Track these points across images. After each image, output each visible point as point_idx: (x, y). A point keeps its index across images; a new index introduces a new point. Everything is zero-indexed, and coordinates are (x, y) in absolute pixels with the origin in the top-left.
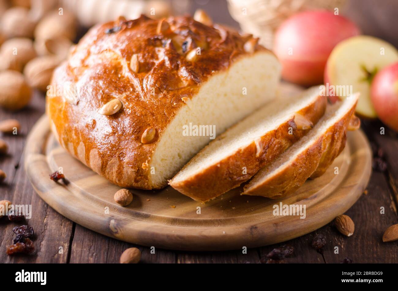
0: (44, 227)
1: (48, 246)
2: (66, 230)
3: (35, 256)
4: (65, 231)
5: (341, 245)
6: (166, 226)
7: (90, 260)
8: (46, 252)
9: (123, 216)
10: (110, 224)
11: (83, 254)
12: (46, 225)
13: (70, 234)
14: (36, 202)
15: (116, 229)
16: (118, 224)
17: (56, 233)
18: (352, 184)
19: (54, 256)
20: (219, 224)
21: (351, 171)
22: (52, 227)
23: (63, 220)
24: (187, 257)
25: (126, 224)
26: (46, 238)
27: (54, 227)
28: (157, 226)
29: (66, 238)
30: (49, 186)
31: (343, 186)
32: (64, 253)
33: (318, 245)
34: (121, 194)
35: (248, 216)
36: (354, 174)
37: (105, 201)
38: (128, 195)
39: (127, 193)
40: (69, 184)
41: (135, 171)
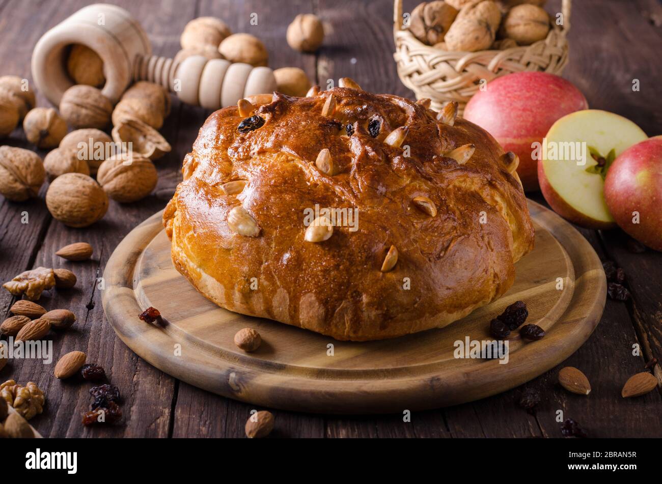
0: (134, 387)
1: (140, 412)
2: (166, 391)
3: (123, 426)
4: (164, 392)
5: (562, 403)
6: (310, 380)
7: (202, 431)
8: (139, 420)
9: (248, 368)
10: (228, 380)
11: (191, 423)
12: (137, 384)
13: (171, 396)
14: (120, 353)
15: (237, 385)
16: (240, 379)
17: (152, 395)
18: (577, 318)
19: (149, 426)
20: (385, 376)
21: (577, 296)
22: (145, 387)
23: (160, 377)
24: (340, 423)
25: (252, 378)
26: (137, 402)
27: (148, 386)
28: (297, 380)
29: (166, 402)
30: (139, 329)
31: (565, 321)
32: (165, 421)
33: (528, 404)
34: (245, 335)
35: (427, 363)
36: (581, 304)
37: (221, 347)
38: (255, 336)
39: (253, 333)
40: (167, 327)
41: (382, 314)
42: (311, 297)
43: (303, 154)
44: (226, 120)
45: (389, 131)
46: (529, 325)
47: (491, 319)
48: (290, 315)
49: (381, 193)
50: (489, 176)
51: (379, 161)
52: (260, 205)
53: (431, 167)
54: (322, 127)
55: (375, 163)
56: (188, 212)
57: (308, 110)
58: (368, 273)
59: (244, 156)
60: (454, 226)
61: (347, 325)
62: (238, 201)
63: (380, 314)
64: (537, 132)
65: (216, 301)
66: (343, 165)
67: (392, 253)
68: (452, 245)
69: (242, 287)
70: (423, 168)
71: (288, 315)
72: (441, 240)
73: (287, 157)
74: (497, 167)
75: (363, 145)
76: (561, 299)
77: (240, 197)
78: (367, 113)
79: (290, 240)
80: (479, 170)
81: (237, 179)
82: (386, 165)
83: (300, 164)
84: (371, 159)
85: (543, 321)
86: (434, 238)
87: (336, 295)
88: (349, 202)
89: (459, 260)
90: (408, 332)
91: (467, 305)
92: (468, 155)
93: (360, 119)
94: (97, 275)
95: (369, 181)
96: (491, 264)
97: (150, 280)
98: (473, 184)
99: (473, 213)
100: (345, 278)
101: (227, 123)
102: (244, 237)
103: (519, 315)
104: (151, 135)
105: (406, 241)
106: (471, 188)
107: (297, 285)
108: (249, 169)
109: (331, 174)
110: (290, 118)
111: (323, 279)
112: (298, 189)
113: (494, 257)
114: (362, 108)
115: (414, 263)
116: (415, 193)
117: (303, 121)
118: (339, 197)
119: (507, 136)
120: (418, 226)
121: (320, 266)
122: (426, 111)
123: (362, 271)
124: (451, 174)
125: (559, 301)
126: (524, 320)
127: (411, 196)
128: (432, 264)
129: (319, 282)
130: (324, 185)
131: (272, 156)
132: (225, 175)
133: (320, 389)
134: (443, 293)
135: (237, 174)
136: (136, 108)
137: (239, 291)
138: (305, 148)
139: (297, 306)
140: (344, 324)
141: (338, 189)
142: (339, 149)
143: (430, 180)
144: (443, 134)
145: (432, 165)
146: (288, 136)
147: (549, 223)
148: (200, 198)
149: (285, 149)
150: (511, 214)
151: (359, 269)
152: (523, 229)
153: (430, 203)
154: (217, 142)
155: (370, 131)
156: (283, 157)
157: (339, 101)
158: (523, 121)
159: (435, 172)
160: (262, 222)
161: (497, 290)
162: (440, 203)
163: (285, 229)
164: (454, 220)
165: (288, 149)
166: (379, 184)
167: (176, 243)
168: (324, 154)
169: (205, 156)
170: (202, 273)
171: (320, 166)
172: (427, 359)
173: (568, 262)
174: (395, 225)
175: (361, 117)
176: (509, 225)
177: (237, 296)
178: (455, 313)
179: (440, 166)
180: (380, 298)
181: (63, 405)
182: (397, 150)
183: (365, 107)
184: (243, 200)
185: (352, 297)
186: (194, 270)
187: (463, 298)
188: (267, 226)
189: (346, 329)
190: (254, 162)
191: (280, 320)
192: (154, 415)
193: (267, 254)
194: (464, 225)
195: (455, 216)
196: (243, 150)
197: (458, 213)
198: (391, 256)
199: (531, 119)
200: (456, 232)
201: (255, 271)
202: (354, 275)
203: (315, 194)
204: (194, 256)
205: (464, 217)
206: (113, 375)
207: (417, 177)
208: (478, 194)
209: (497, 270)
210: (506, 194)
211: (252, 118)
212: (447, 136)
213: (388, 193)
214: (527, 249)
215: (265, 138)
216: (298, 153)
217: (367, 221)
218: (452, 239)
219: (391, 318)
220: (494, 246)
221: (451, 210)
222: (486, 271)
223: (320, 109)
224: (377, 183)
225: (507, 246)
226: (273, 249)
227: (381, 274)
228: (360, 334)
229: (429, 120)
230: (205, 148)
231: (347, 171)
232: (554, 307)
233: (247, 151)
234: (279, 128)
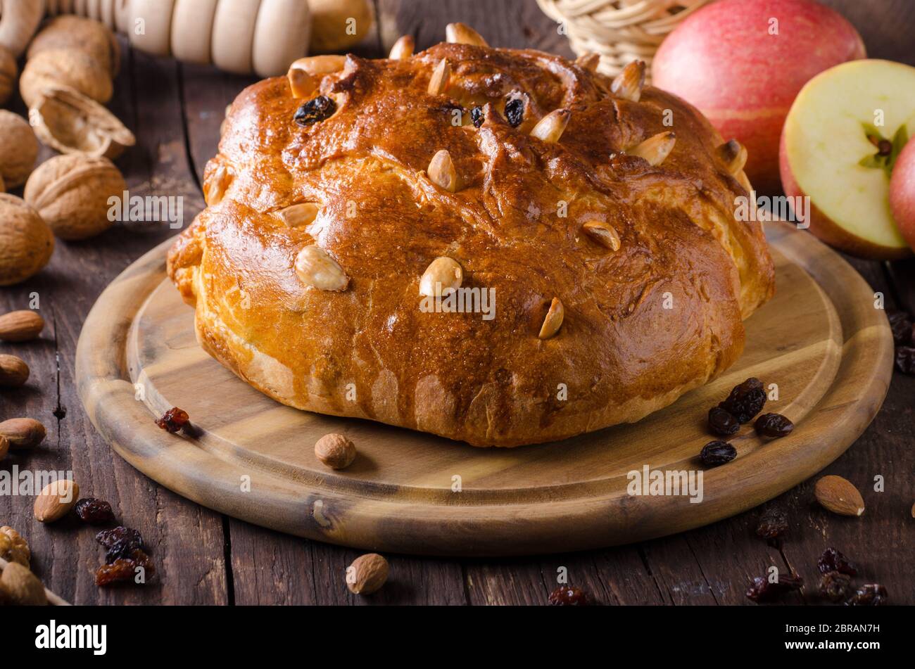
0: (161, 530)
1: (179, 566)
2: (211, 535)
4: (209, 537)
5: (821, 530)
7: (278, 587)
8: (180, 577)
9: (339, 493)
10: (313, 511)
11: (260, 577)
12: (164, 526)
13: (221, 541)
14: (126, 483)
15: (327, 518)
16: (331, 509)
17: (191, 542)
18: (844, 401)
19: (198, 585)
20: (550, 497)
21: (845, 371)
22: (178, 531)
23: (198, 516)
24: (486, 569)
25: (348, 507)
26: (171, 551)
27: (182, 529)
28: (417, 508)
29: (215, 550)
30: (159, 442)
31: (824, 407)
32: (219, 577)
33: (770, 531)
34: (332, 444)
35: (613, 476)
36: (850, 380)
37: (294, 465)
38: (347, 444)
39: (344, 440)
40: (202, 438)
41: (543, 402)
42: (433, 381)
43: (406, 159)
44: (273, 104)
45: (539, 115)
46: (769, 414)
47: (710, 408)
48: (399, 409)
49: (533, 218)
50: (699, 183)
51: (527, 166)
52: (346, 242)
53: (607, 172)
54: (432, 113)
55: (521, 169)
56: (227, 256)
57: (407, 85)
58: (519, 341)
59: (310, 163)
60: (648, 265)
61: (489, 423)
62: (308, 235)
63: (540, 404)
64: (776, 99)
65: (277, 395)
66: (470, 175)
67: (555, 309)
68: (646, 294)
69: (322, 369)
70: (596, 176)
71: (397, 411)
72: (629, 286)
73: (381, 164)
74: (711, 167)
75: (499, 141)
76: (819, 373)
77: (312, 230)
78: (502, 87)
79: (397, 295)
80: (684, 174)
81: (302, 201)
82: (538, 172)
83: (403, 175)
84: (513, 164)
85: (791, 408)
86: (618, 284)
87: (471, 377)
88: (485, 233)
89: (657, 316)
90: (582, 430)
91: (671, 386)
92: (664, 150)
93: (490, 97)
94: (58, 363)
95: (513, 200)
96: (707, 321)
97: (159, 367)
98: (674, 197)
99: (677, 243)
100: (485, 350)
101: (276, 109)
102: (324, 293)
103: (753, 399)
104: (96, 116)
105: (575, 291)
106: (670, 203)
107: (410, 363)
108: (320, 185)
109: (453, 189)
110: (380, 99)
111: (451, 352)
112: (404, 214)
113: (710, 311)
114: (492, 78)
115: (589, 324)
116: (585, 216)
117: (402, 104)
118: (469, 226)
119: (726, 107)
120: (593, 267)
121: (445, 333)
122: (593, 77)
123: (510, 338)
124: (639, 181)
125: (816, 377)
126: (761, 407)
127: (579, 221)
128: (617, 325)
129: (445, 358)
130: (444, 206)
131: (356, 163)
132: (282, 195)
133: (452, 518)
134: (632, 370)
135: (301, 194)
136: (66, 68)
137: (317, 377)
138: (408, 149)
139: (411, 396)
140: (485, 420)
141: (465, 213)
142: (463, 149)
143: (608, 193)
144: (623, 116)
145: (610, 169)
146: (379, 130)
147: (801, 251)
148: (245, 233)
149: (378, 152)
150: (736, 241)
151: (506, 335)
152: (756, 266)
153: (610, 229)
154: (263, 141)
155: (508, 118)
156: (375, 165)
157: (455, 68)
158: (753, 81)
159: (614, 180)
160: (352, 268)
161: (718, 362)
162: (625, 230)
163: (387, 279)
164: (647, 255)
165: (382, 152)
166: (529, 202)
167: (206, 305)
168: (442, 159)
169: (245, 165)
170: (254, 351)
171: (435, 178)
172: (612, 470)
173: (832, 316)
174: (556, 266)
175: (492, 94)
176: (734, 259)
177: (314, 385)
178: (654, 400)
179: (622, 171)
180: (539, 378)
181: (58, 559)
182: (553, 148)
183: (497, 77)
184: (318, 234)
185: (497, 379)
186: (240, 348)
187: (664, 375)
188: (360, 274)
189: (489, 429)
190: (328, 173)
191: (382, 420)
192: (200, 568)
193: (361, 317)
194: (663, 262)
195: (648, 249)
196: (309, 154)
197: (652, 243)
198: (554, 315)
199: (766, 78)
200: (652, 274)
201: (344, 344)
202: (498, 345)
203: (431, 222)
204: (240, 324)
205: (663, 250)
206: (123, 515)
207: (588, 189)
208: (683, 212)
209: (716, 330)
210: (726, 210)
211: (317, 101)
212: (630, 120)
213: (544, 217)
214: (763, 297)
215: (342, 133)
216: (399, 158)
217: (514, 262)
218: (646, 285)
219: (558, 409)
220: (710, 293)
221: (642, 239)
222: (699, 332)
223: (424, 82)
224: (525, 202)
225: (731, 293)
226: (371, 309)
227: (539, 342)
228: (510, 435)
229: (600, 94)
230: (244, 151)
231: (478, 183)
232: (809, 386)
233: (314, 155)
234: (364, 116)
